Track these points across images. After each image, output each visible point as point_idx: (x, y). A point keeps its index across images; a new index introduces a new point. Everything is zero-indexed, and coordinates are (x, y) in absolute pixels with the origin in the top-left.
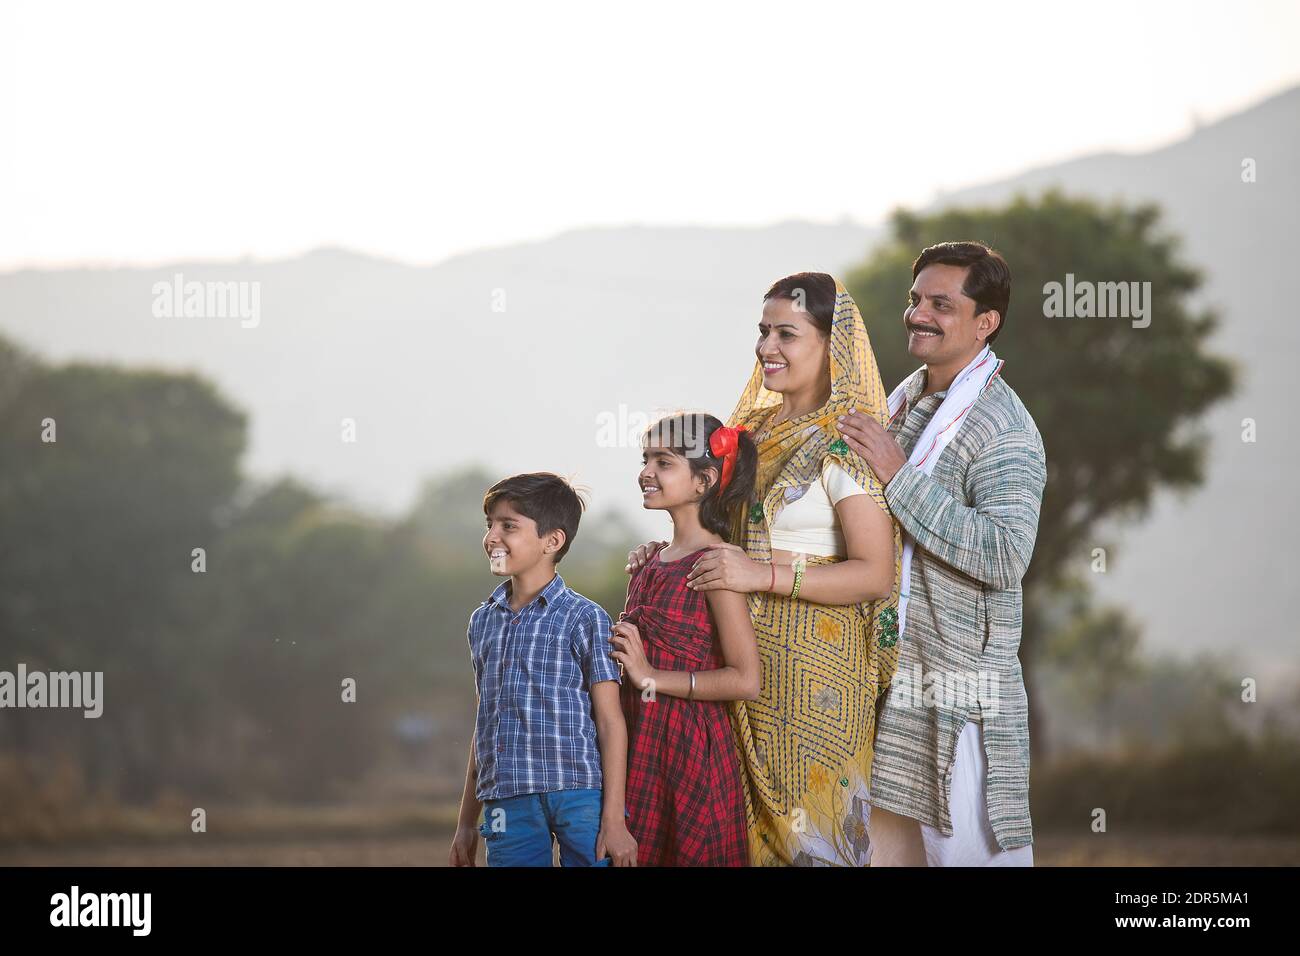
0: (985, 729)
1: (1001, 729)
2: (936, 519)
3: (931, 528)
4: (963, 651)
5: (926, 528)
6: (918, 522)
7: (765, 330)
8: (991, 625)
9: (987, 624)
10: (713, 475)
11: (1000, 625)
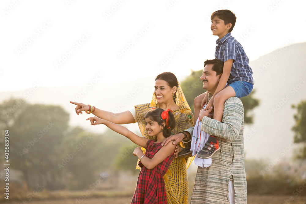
0: (234, 182)
1: (238, 182)
2: (215, 125)
3: (215, 128)
4: (227, 162)
5: (214, 128)
6: (211, 128)
7: (156, 88)
8: (234, 154)
9: (233, 154)
10: (164, 124)
11: (237, 154)
